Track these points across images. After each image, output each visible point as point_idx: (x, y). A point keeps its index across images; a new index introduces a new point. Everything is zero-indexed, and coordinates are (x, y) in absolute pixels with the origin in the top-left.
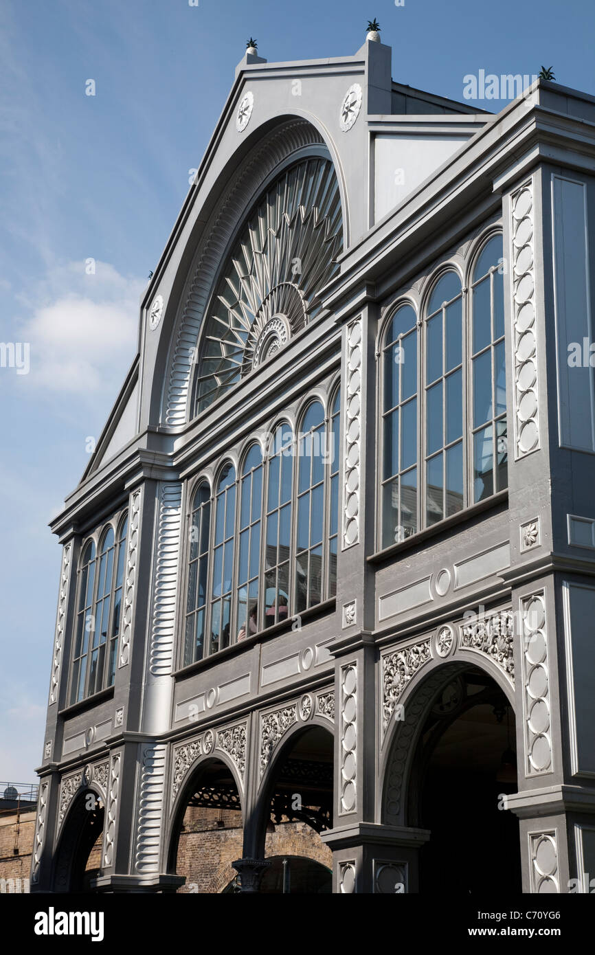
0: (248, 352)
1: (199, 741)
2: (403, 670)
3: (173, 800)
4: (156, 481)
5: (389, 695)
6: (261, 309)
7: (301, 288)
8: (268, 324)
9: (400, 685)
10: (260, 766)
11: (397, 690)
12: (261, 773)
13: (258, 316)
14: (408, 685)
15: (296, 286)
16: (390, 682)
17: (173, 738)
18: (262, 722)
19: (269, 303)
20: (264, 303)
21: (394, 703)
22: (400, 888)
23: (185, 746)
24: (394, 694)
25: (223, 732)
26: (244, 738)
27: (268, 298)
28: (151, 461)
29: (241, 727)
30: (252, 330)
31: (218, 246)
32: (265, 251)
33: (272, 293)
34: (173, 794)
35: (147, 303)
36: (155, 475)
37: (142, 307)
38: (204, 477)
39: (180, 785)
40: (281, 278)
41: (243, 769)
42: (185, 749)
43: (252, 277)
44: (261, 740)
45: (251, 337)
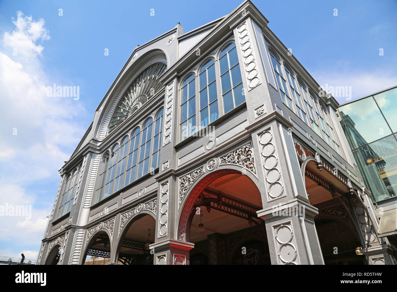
0: (128, 111)
1: (97, 226)
2: (190, 181)
3: (85, 246)
4: (93, 153)
5: (182, 191)
6: (135, 100)
7: (148, 96)
8: (136, 104)
9: (188, 186)
10: (119, 230)
11: (186, 188)
12: (119, 233)
13: (134, 102)
14: (192, 186)
15: (146, 95)
16: (183, 186)
17: (87, 227)
18: (121, 216)
19: (137, 99)
20: (136, 99)
21: (185, 194)
22: (184, 263)
23: (91, 229)
24: (185, 190)
25: (106, 222)
26: (114, 223)
27: (137, 98)
28: (92, 147)
29: (113, 219)
30: (131, 106)
31: (125, 86)
32: (140, 86)
33: (139, 97)
34: (85, 244)
35: (97, 110)
36: (93, 151)
37: (96, 111)
38: (108, 150)
39: (88, 241)
40: (143, 93)
41: (112, 233)
42: (91, 230)
43: (135, 92)
44: (120, 222)
45: (130, 108)
